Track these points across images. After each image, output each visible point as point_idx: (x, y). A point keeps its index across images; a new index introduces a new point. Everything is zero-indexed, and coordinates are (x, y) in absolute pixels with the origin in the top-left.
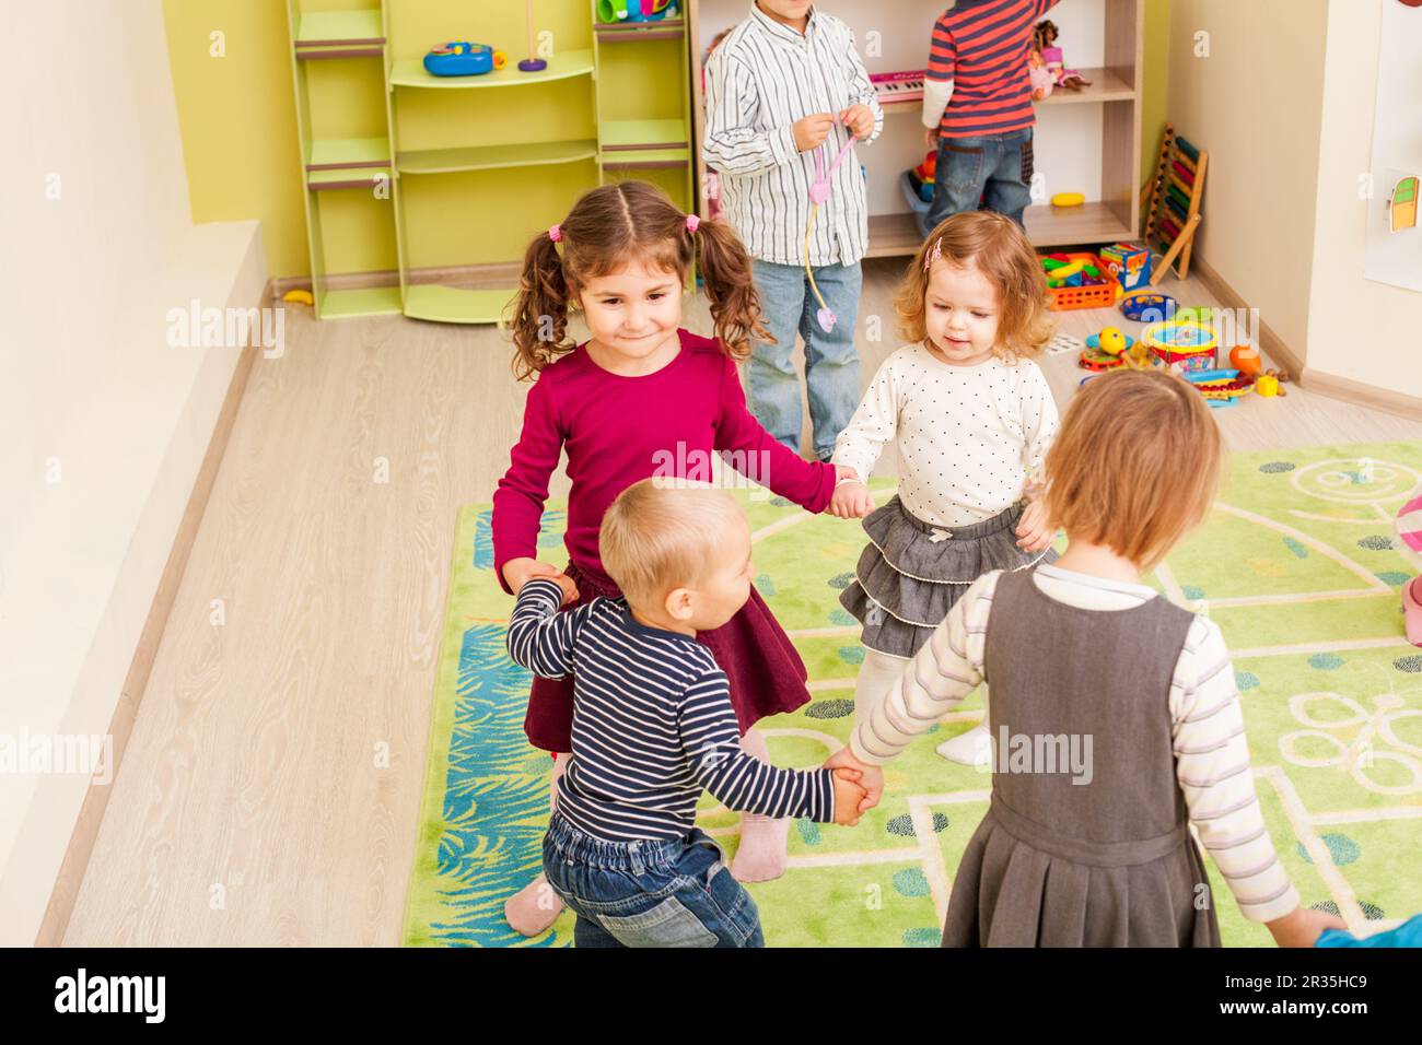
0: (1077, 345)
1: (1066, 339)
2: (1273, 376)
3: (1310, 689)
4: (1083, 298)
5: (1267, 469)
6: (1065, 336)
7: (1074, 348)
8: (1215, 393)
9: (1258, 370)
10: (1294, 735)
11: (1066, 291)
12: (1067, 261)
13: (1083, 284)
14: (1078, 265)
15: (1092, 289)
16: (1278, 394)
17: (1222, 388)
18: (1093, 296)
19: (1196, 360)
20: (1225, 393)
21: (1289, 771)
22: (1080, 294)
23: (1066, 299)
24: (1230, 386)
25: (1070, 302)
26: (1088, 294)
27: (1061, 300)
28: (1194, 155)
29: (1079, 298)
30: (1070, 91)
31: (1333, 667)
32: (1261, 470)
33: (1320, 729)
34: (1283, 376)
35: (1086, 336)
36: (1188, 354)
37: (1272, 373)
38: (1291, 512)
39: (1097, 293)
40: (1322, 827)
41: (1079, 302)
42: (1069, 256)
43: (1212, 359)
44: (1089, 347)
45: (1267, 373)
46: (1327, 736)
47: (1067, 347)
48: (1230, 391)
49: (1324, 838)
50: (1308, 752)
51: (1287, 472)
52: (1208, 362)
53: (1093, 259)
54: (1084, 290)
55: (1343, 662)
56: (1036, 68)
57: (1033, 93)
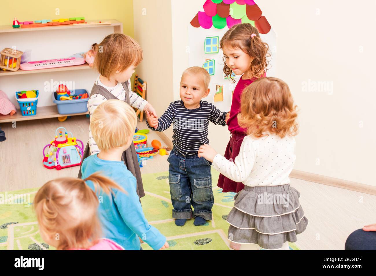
2: (165, 149)
5: (159, 178)
8: (145, 155)
9: (160, 147)
16: (166, 154)
17: (147, 153)
19: (140, 145)
20: (148, 155)
24: (150, 153)
28: (142, 82)
32: (157, 179)
34: (168, 149)
36: (137, 143)
37: (164, 148)
38: (165, 192)
43: (145, 144)
45: (163, 148)
48: (149, 154)
52: (144, 145)
55: (176, 243)
56: (90, 57)
57: (90, 65)
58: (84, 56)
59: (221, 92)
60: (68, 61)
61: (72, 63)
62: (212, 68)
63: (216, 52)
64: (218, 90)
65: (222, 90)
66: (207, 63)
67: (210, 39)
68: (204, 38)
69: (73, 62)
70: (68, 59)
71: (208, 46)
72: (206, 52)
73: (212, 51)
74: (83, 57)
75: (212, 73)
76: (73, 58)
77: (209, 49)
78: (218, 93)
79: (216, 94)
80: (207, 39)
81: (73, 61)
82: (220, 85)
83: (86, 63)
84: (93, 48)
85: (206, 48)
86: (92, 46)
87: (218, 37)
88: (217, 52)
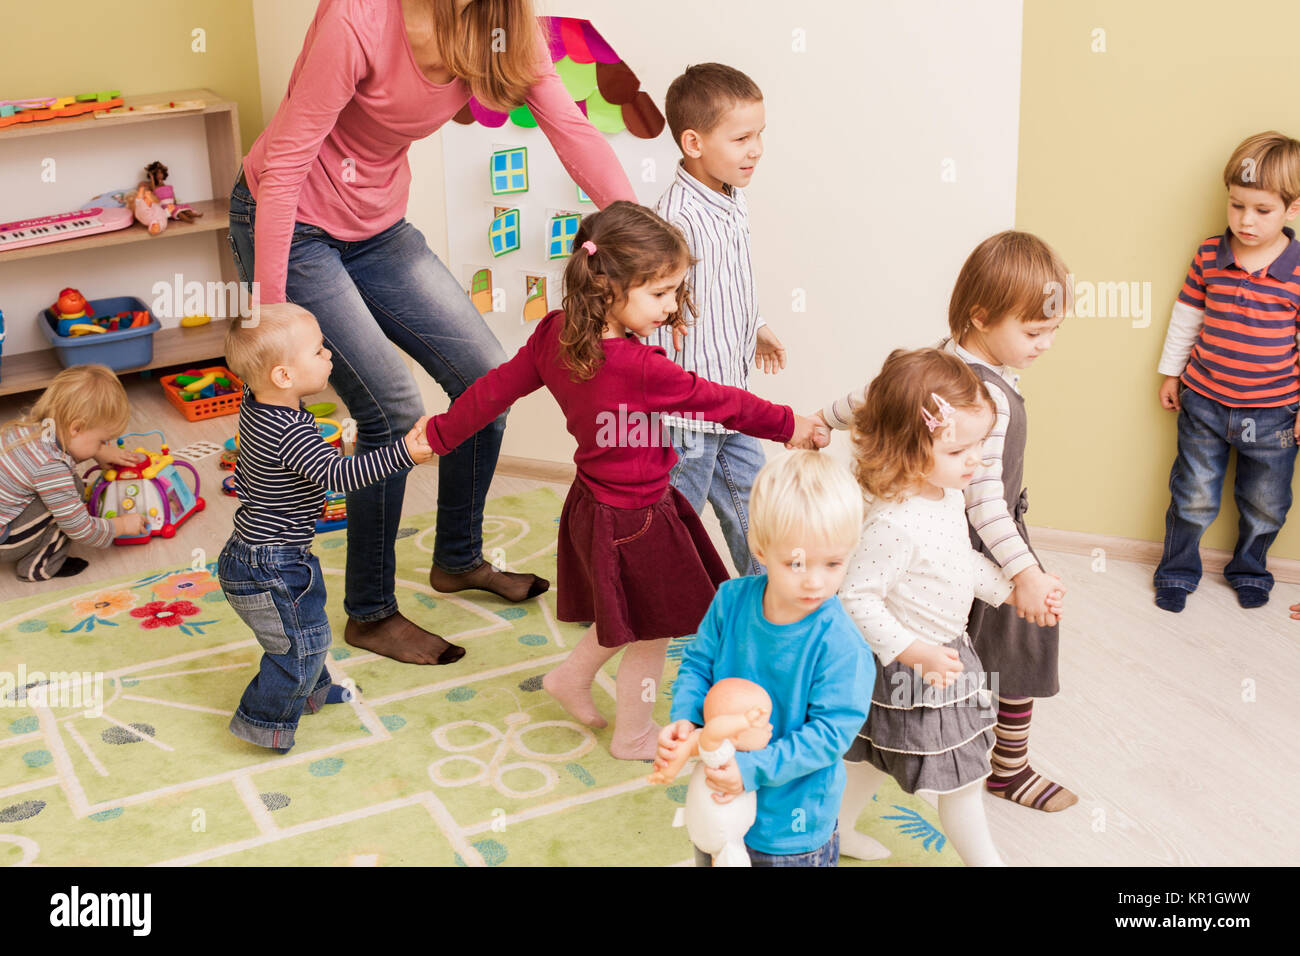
0: (217, 449)
1: (205, 445)
3: (449, 720)
4: (218, 406)
6: (206, 443)
7: (214, 452)
10: (441, 762)
11: (202, 402)
12: (201, 376)
13: (217, 395)
14: (209, 378)
15: (226, 397)
18: (227, 404)
21: (441, 793)
22: (214, 404)
23: (202, 410)
25: (207, 412)
26: (222, 402)
27: (198, 411)
29: (214, 407)
30: (183, 224)
31: (468, 699)
33: (461, 753)
35: (224, 440)
38: (418, 570)
39: (230, 401)
40: (473, 837)
41: (215, 410)
42: (202, 371)
44: (228, 450)
46: (468, 758)
47: (208, 453)
49: (475, 845)
50: (454, 775)
51: (412, 536)
53: (223, 371)
54: (218, 399)
55: (476, 693)
56: (150, 206)
57: (150, 228)
58: (126, 201)
59: (541, 293)
60: (82, 220)
61: (96, 225)
62: (513, 232)
63: (522, 188)
64: (534, 292)
65: (543, 288)
66: (499, 220)
67: (505, 156)
68: (488, 155)
69: (101, 224)
70: (82, 215)
71: (501, 173)
72: (496, 191)
73: (510, 187)
74: (123, 206)
75: (514, 244)
76: (97, 212)
77: (502, 182)
78: (535, 297)
79: (528, 302)
80: (497, 157)
81: (99, 220)
82: (537, 276)
83: (136, 224)
84: (149, 177)
85: (494, 180)
86: (146, 172)
87: (525, 148)
88: (525, 188)
